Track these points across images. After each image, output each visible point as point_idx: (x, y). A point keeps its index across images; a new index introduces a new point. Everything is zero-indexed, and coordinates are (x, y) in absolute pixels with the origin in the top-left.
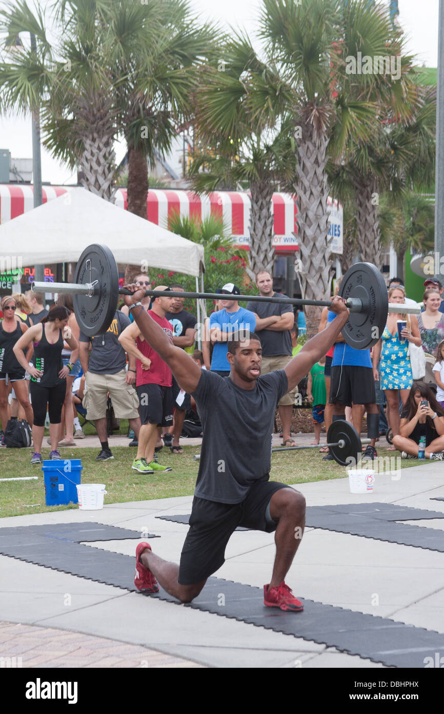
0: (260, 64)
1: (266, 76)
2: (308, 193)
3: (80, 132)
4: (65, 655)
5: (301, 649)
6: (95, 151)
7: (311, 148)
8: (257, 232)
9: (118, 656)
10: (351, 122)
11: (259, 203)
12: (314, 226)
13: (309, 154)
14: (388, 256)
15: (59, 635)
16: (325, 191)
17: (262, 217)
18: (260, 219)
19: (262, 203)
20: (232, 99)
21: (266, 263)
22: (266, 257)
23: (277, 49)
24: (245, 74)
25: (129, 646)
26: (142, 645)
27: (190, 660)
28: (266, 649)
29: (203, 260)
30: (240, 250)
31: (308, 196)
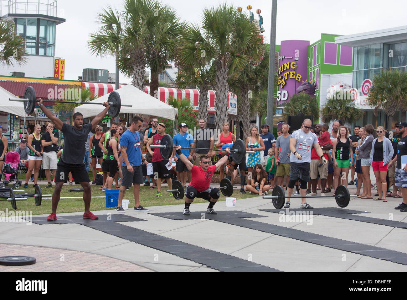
0: (203, 38)
1: (205, 44)
2: (220, 90)
3: (132, 63)
4: (99, 265)
5: (192, 265)
6: (138, 71)
7: (222, 72)
8: (202, 105)
9: (120, 266)
10: (236, 62)
11: (203, 94)
12: (222, 103)
13: (221, 75)
14: (256, 117)
15: (98, 257)
16: (227, 89)
17: (204, 99)
18: (203, 100)
19: (204, 94)
20: (192, 52)
21: (205, 117)
22: (205, 114)
23: (210, 33)
24: (197, 43)
25: (125, 262)
26: (130, 262)
27: (148, 268)
28: (178, 265)
29: (177, 114)
30: (196, 112)
31: (220, 91)
